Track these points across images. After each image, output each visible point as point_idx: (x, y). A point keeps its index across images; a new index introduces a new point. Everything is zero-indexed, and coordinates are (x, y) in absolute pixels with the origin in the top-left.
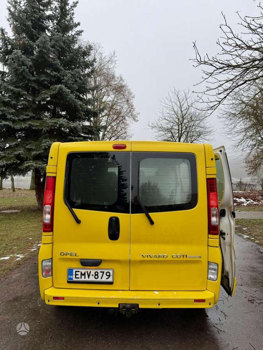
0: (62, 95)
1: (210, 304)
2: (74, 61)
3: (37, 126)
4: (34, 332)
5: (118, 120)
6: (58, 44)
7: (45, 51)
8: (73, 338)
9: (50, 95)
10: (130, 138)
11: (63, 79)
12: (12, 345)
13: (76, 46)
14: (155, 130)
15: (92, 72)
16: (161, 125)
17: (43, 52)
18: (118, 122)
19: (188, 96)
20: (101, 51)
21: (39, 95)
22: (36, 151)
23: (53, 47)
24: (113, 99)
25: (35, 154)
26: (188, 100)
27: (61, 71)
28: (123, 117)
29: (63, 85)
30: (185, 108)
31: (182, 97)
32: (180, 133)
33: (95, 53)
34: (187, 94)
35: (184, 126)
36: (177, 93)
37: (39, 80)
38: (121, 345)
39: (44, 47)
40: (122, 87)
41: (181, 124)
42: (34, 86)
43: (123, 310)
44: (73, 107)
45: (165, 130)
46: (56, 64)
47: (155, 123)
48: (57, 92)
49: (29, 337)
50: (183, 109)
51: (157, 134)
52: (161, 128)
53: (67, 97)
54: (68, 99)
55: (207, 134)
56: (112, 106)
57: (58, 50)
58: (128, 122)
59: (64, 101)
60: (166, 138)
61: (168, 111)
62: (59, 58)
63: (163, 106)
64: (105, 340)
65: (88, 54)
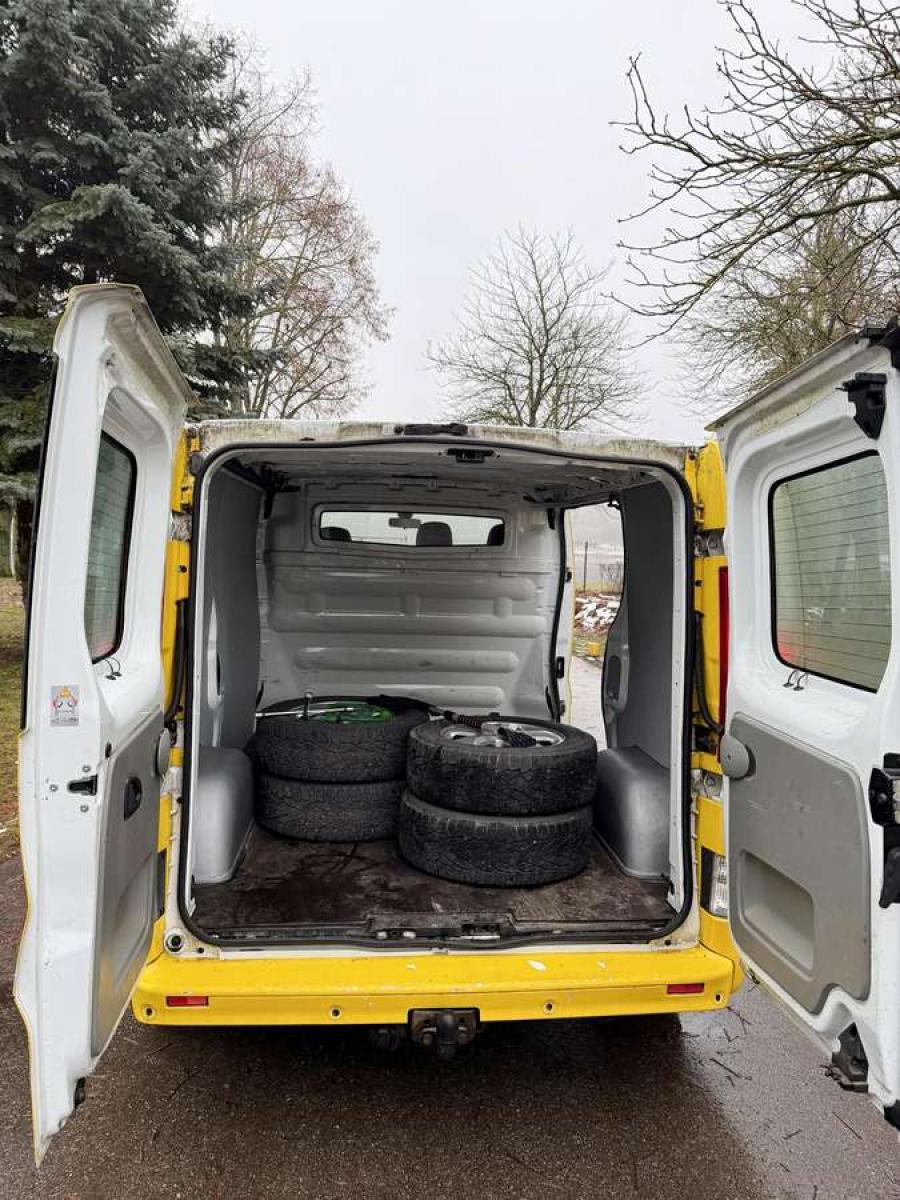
0: (118, 224)
1: (718, 998)
2: (166, 96)
3: (24, 341)
4: (89, 1118)
5: (318, 330)
6: (101, 21)
7: (52, 46)
8: (238, 1134)
9: (75, 222)
10: (359, 400)
11: (123, 165)
12: (13, 1174)
13: (170, 39)
14: (449, 373)
15: (234, 142)
16: (473, 356)
17: (41, 48)
18: (317, 336)
19: (567, 258)
20: (257, 65)
21: (29, 221)
22: (22, 437)
23: (80, 31)
24: (301, 250)
25: (21, 448)
26: (566, 273)
27: (114, 131)
28: (333, 318)
29: (123, 187)
30: (556, 302)
31: (547, 261)
32: (535, 388)
33: (237, 71)
34: (566, 250)
35: (549, 365)
36: (528, 245)
37: (27, 161)
38: (415, 1149)
39: (45, 30)
40: (335, 208)
41: (541, 356)
42: (9, 183)
43: (426, 1030)
44: (163, 274)
45: (486, 375)
46: (92, 104)
47: (450, 350)
48: (100, 214)
49: (71, 1138)
50: (547, 305)
51: (456, 389)
52: (472, 369)
53: (140, 236)
54: (141, 244)
55: (625, 397)
56: (297, 276)
57: (101, 45)
58: (351, 340)
59: (127, 250)
60: (486, 404)
61: (496, 309)
62: (105, 80)
63: (481, 289)
64: (355, 1134)
65: (216, 73)
